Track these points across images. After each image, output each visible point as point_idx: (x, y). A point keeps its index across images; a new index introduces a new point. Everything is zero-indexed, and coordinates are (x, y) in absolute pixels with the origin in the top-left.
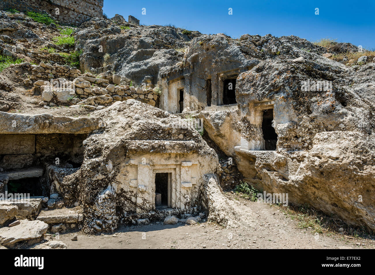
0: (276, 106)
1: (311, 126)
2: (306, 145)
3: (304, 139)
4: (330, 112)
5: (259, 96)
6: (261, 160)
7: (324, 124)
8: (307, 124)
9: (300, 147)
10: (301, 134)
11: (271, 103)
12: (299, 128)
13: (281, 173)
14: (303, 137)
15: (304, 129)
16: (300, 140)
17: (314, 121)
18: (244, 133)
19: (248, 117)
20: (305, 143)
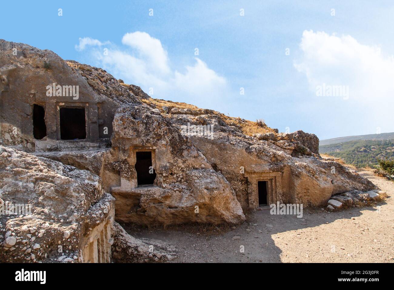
0: (158, 150)
1: (183, 166)
2: (179, 179)
3: (178, 175)
4: (197, 157)
5: (143, 141)
6: (147, 197)
7: (192, 164)
8: (181, 164)
9: (175, 181)
10: (176, 171)
11: (152, 148)
12: (174, 167)
13: (168, 204)
14: (177, 174)
15: (178, 168)
16: (175, 176)
17: (185, 162)
18: (126, 174)
19: (128, 159)
20: (179, 178)
